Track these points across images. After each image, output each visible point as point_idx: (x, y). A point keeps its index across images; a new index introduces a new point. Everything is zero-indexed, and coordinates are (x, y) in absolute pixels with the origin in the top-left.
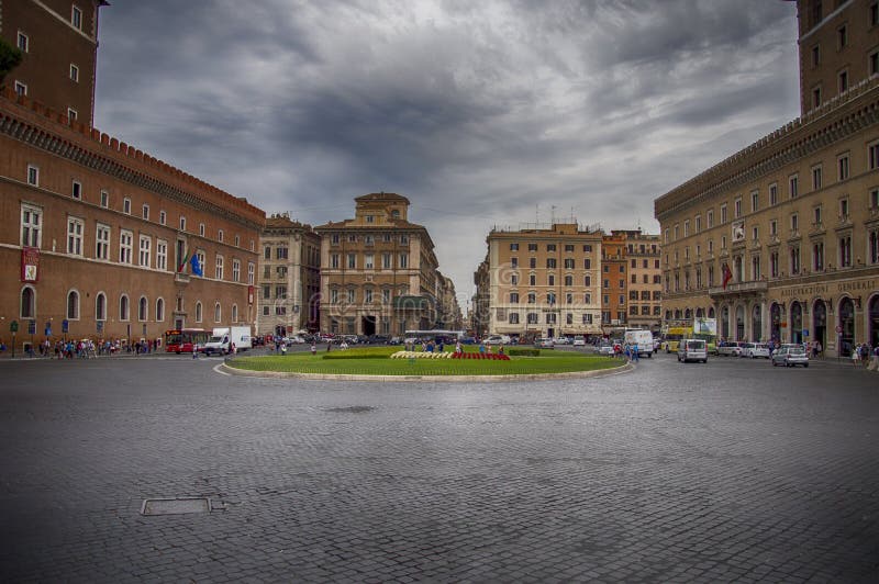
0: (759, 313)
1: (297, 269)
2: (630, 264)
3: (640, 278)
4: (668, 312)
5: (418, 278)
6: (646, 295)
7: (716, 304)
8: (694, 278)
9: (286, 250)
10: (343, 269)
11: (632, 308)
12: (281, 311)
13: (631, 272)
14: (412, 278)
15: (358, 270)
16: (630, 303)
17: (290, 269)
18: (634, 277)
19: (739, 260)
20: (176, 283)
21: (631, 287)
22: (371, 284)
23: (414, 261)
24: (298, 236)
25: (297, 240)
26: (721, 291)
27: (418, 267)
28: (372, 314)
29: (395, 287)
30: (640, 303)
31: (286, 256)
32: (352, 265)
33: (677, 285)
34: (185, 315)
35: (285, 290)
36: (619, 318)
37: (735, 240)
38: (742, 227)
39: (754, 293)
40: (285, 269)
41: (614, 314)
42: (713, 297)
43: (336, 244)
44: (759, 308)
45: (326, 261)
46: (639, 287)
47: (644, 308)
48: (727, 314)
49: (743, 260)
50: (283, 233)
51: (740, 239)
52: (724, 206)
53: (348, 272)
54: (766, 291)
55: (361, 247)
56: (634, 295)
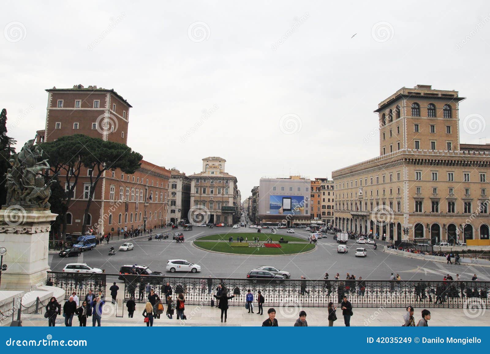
0: (367, 223)
1: (181, 193)
2: (322, 194)
3: (326, 200)
4: (336, 217)
5: (232, 198)
6: (329, 207)
7: (353, 217)
8: (346, 206)
9: (176, 185)
10: (201, 194)
11: (323, 212)
12: (173, 211)
13: (323, 197)
14: (230, 199)
15: (207, 194)
16: (322, 210)
17: (177, 193)
18: (324, 199)
19: (361, 202)
20: (145, 206)
21: (323, 204)
22: (213, 201)
23: (231, 191)
24: (181, 179)
25: (181, 181)
26: (355, 213)
27: (233, 194)
28: (213, 213)
29: (223, 202)
30: (326, 211)
31: (176, 188)
32: (204, 192)
33: (340, 207)
34: (147, 218)
35: (175, 202)
36: (317, 217)
37: (360, 194)
38: (362, 190)
39: (365, 216)
40: (175, 194)
41: (315, 215)
42: (352, 215)
43: (197, 183)
44: (367, 221)
45: (193, 190)
46: (326, 203)
47: (328, 213)
48: (356, 222)
49: (362, 203)
50: (175, 178)
51: (361, 195)
52: (356, 180)
53: (203, 195)
54: (369, 216)
55: (209, 185)
56: (324, 207)
